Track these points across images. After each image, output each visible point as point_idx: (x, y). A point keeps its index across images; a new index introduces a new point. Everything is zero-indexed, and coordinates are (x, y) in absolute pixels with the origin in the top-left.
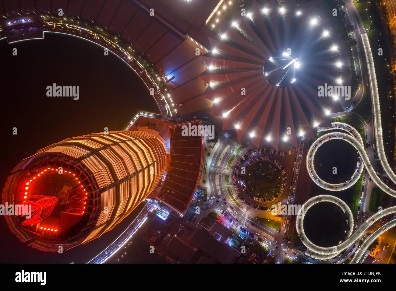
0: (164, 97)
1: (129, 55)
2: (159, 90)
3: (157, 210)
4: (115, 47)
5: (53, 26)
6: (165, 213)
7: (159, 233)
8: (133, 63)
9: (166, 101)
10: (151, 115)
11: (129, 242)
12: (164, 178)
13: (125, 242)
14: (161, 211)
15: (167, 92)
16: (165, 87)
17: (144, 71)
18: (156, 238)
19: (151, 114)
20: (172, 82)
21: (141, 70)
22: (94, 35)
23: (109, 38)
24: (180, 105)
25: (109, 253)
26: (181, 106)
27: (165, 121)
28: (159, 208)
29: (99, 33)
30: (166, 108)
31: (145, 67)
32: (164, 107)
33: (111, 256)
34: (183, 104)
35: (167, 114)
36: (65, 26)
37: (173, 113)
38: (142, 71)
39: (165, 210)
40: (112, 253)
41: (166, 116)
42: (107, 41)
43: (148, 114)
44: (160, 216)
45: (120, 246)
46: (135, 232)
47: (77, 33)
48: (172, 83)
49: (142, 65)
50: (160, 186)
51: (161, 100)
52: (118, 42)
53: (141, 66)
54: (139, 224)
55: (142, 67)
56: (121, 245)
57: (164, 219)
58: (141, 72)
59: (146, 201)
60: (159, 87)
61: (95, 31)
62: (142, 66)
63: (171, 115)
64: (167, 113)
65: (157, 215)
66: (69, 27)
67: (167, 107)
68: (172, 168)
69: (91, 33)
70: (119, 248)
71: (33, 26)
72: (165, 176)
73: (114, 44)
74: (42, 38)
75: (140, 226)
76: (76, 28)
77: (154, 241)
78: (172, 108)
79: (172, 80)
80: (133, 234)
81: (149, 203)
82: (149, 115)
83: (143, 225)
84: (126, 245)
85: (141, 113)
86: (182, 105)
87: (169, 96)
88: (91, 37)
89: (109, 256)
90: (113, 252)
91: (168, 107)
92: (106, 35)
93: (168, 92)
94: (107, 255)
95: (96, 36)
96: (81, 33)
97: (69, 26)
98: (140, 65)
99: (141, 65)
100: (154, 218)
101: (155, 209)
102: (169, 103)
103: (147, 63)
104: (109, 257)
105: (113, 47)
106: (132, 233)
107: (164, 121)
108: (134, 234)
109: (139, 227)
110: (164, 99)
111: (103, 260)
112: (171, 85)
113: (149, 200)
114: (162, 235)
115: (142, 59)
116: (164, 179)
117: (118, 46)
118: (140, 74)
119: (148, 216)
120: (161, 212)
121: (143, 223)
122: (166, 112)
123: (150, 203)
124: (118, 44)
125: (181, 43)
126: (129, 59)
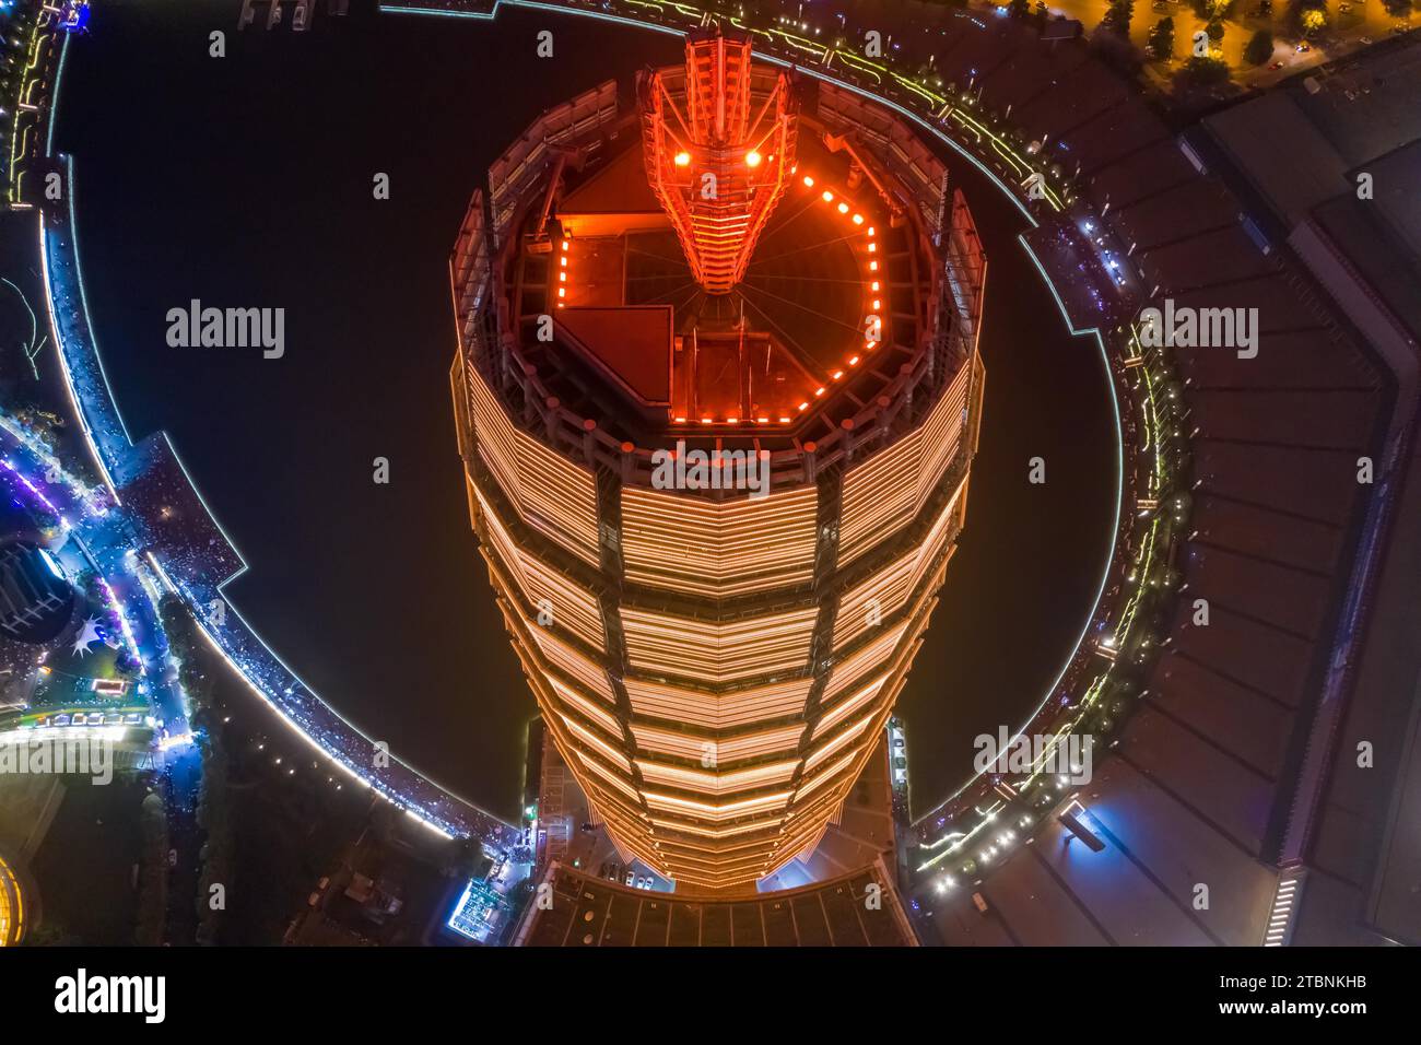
0: (991, 817)
1: (1119, 639)
2: (1013, 788)
3: (490, 880)
4: (1132, 579)
5: (1128, 356)
6: (483, 919)
7: (392, 909)
8: (1092, 664)
9: (976, 829)
10: (900, 775)
11: (342, 778)
12: (640, 886)
13: (339, 763)
14: (487, 900)
15: (1016, 827)
16: (1040, 812)
17: (1077, 712)
18: (362, 899)
19: (904, 774)
20: (1067, 841)
21: (1076, 697)
22: (1147, 498)
23: (1160, 551)
24: (978, 899)
25: (291, 703)
26: (975, 907)
27: (890, 843)
28: (499, 887)
29: (1164, 510)
30: (947, 838)
31: (1093, 714)
32: (948, 828)
33: (279, 712)
34: (986, 914)
35: (922, 846)
36: (1144, 391)
37: (933, 871)
38: (1070, 704)
39: (496, 915)
40: (290, 715)
41: (912, 844)
42: (1142, 546)
43: (899, 764)
44: (466, 896)
45: (321, 743)
46: (384, 796)
47: (1134, 439)
48: (1062, 843)
49: (1098, 701)
50: (602, 874)
51: (977, 809)
52: (1157, 587)
53: (1091, 697)
54: (422, 810)
55: (1086, 701)
56: (325, 748)
57: (451, 923)
58: (1065, 701)
59: (527, 824)
60: (1030, 790)
61: (1166, 496)
62: (1092, 701)
63: (925, 866)
64: (927, 847)
65: (470, 885)
66: (1144, 407)
67: (955, 841)
68: (697, 912)
69: (1155, 483)
70: (314, 738)
71: (1102, 295)
72: (647, 888)
73: (1139, 575)
74: (1076, 329)
75: (415, 814)
76: (1152, 430)
77: (347, 892)
78: (952, 862)
79: (1076, 841)
80: (378, 792)
81: (518, 836)
82: (900, 767)
83: (420, 825)
84: (327, 767)
85: (900, 729)
86: (983, 907)
87: (1006, 839)
88: (1137, 488)
89: (279, 705)
90: (294, 718)
91: (956, 846)
92: (1167, 539)
93: (1022, 834)
94: (281, 695)
95: (1146, 506)
96: (1139, 450)
97: (1149, 406)
98: (1093, 692)
99: (1095, 695)
100: (454, 873)
101: (492, 872)
102: (971, 847)
103: (1110, 715)
104: (271, 705)
105: (1128, 573)
106: (380, 783)
107: (892, 837)
108: (376, 796)
109: (409, 813)
110: (984, 818)
111: (261, 683)
112: (1052, 838)
113: (532, 836)
114: (380, 922)
115: (1122, 695)
116: (636, 883)
117: (1140, 592)
118: (1056, 698)
119: (460, 842)
120: (482, 899)
121: (428, 825)
122: (930, 841)
123: (520, 842)
124: (1150, 589)
125: (1251, 854)
126: (1101, 643)
